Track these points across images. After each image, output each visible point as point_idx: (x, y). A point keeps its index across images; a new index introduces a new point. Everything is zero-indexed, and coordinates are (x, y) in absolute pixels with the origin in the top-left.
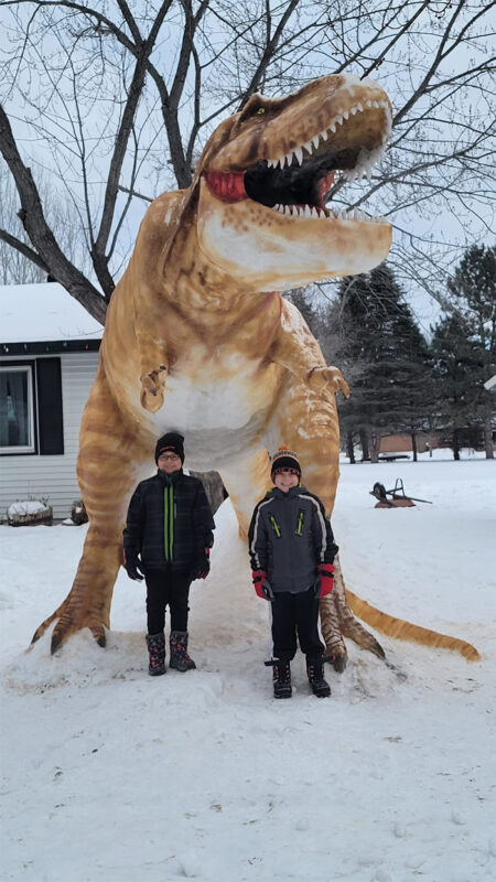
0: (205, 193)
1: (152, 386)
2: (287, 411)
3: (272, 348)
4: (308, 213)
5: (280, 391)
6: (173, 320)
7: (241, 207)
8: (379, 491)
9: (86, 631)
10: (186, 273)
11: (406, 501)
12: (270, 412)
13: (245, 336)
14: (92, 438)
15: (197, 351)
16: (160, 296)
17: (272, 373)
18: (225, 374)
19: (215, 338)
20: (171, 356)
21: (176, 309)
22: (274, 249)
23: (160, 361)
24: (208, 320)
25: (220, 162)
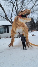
0: (19, 17)
1: (16, 29)
2: (25, 30)
3: (24, 26)
4: (25, 18)
5: (24, 29)
6: (17, 25)
7: (21, 18)
8: (32, 35)
9: (12, 46)
10: (18, 22)
11: (34, 35)
12: (24, 30)
13: (22, 26)
14: (12, 33)
15: (18, 27)
16: (16, 23)
17: (24, 28)
18: (20, 28)
19: (20, 26)
20: (17, 27)
21: (17, 24)
22: (23, 20)
23: (16, 28)
24: (19, 25)
25: (20, 15)
